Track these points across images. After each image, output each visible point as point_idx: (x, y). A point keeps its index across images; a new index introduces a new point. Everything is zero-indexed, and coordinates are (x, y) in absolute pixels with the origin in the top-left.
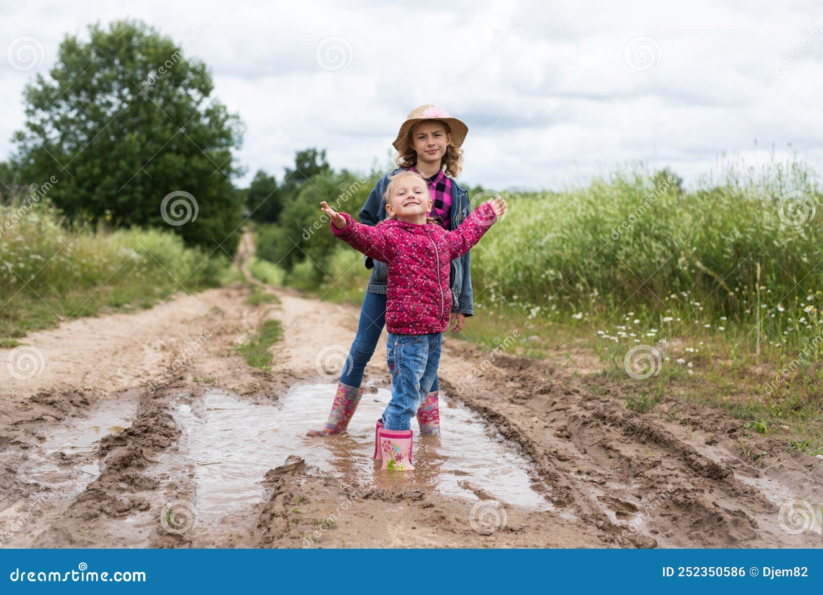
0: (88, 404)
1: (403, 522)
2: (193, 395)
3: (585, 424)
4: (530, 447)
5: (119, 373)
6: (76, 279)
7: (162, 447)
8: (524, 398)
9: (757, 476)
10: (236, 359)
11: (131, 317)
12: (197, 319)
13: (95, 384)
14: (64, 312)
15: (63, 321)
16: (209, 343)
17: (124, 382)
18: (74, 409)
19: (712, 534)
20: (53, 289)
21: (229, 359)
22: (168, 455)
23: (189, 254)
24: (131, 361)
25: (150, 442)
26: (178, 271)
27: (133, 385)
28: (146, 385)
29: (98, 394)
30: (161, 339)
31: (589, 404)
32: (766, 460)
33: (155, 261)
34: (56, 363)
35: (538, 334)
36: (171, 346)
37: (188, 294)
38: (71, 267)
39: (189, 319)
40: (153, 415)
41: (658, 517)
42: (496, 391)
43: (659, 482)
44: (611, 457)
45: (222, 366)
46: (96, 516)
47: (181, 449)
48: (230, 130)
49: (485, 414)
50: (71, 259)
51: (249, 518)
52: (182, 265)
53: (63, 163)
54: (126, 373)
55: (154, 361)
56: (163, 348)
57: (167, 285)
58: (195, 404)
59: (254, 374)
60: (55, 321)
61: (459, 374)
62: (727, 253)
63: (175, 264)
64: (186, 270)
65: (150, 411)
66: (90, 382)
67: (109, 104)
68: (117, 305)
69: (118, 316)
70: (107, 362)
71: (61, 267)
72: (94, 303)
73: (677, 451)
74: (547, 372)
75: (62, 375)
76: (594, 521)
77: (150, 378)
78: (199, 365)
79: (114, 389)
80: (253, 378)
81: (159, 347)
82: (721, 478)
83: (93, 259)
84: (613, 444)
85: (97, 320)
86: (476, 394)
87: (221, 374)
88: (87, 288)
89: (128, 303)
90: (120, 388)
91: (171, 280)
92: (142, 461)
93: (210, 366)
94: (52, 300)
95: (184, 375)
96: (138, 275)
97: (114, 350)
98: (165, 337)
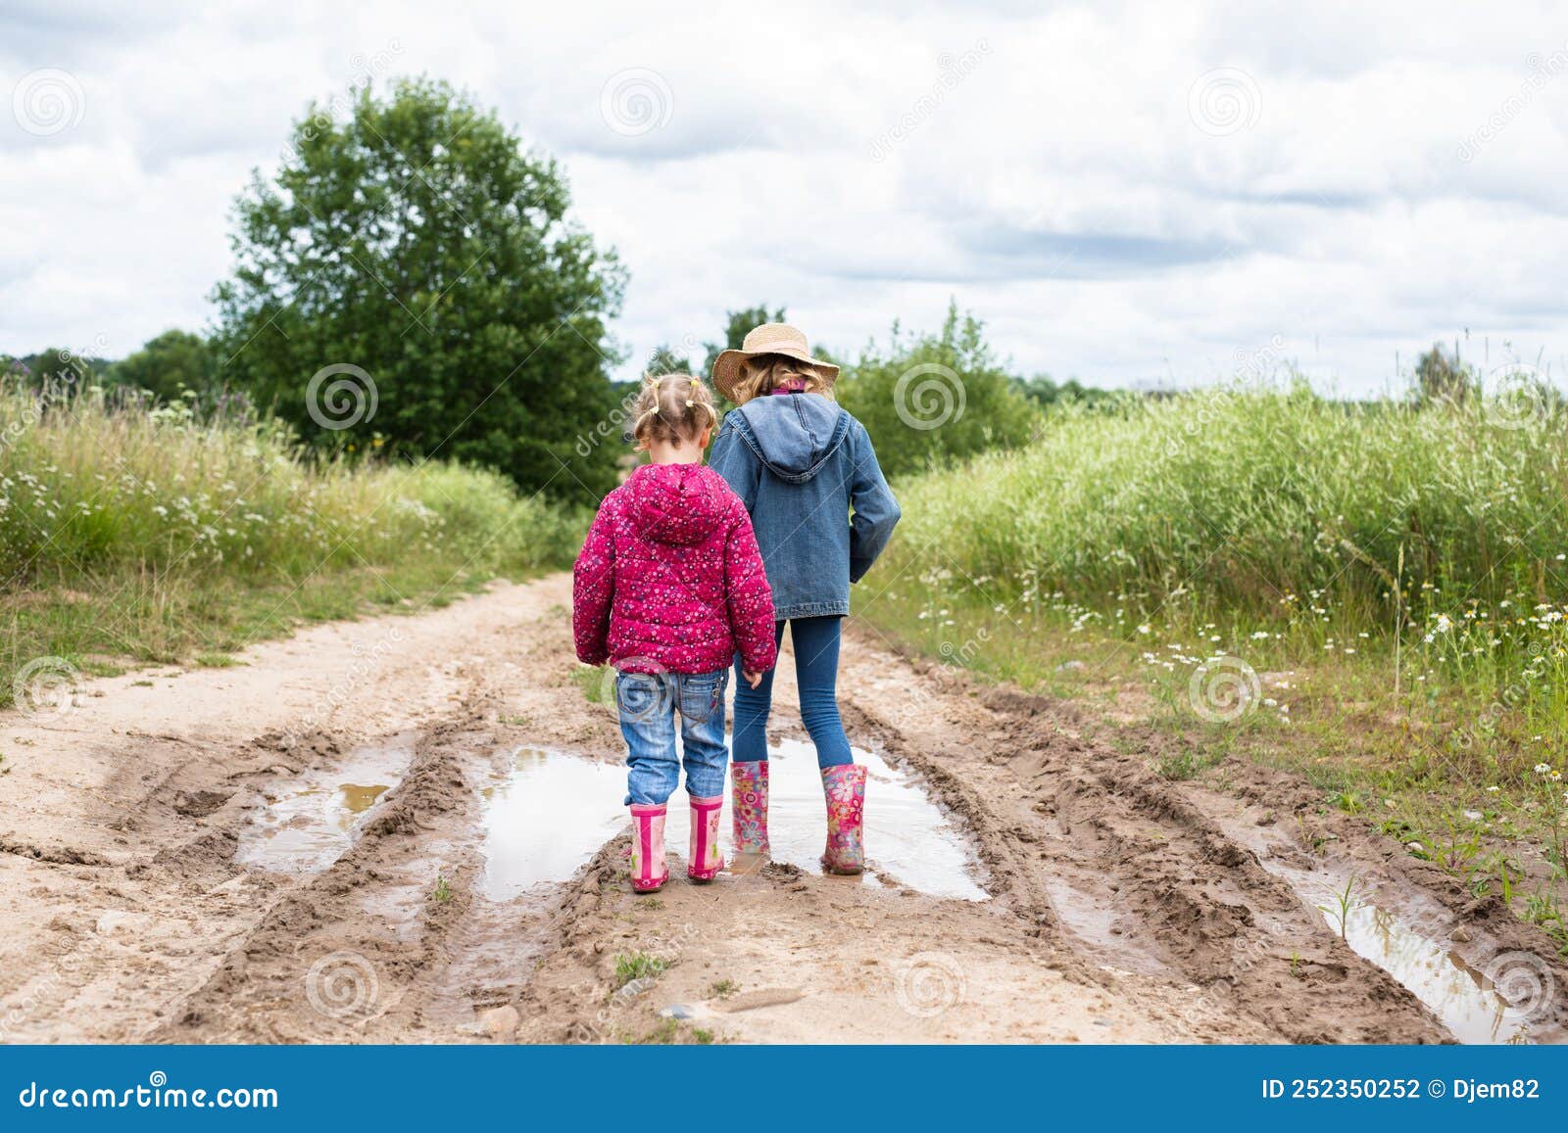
0: (338, 752)
1: (758, 907)
2: (495, 742)
3: (1079, 792)
4: (979, 820)
5: (386, 709)
6: (321, 557)
7: (442, 810)
8: (1007, 756)
9: (1310, 869)
10: (569, 690)
11: (411, 622)
12: (522, 626)
13: (350, 725)
14: (301, 612)
15: (300, 626)
16: (534, 665)
17: (394, 723)
18: (316, 760)
19: (1185, 932)
20: (283, 572)
21: (559, 690)
22: (450, 821)
23: (524, 508)
24: (407, 691)
25: (426, 803)
26: (501, 539)
27: (407, 727)
28: (426, 727)
29: (352, 739)
30: (458, 659)
31: (1100, 764)
32: (1331, 847)
33: (460, 521)
34: (290, 692)
35: (1085, 659)
36: (473, 670)
37: (515, 583)
38: (312, 534)
39: (509, 625)
40: (433, 767)
41: (1130, 914)
42: (972, 745)
43: (1147, 870)
44: (1100, 839)
45: (547, 701)
46: (347, 890)
47: (469, 814)
48: (599, 279)
49: (932, 776)
50: (313, 519)
51: (553, 899)
52: (509, 529)
53: (301, 340)
54: (396, 710)
55: (444, 693)
56: (460, 672)
57: (480, 566)
58: (496, 755)
59: (591, 713)
60: (286, 627)
61: (922, 719)
62: (1393, 526)
63: (496, 527)
64: (515, 540)
65: (428, 762)
66: (342, 721)
67: (382, 235)
68: (390, 601)
69: (390, 619)
70: (368, 692)
71: (296, 534)
72: (350, 597)
73: (1197, 829)
74: (1070, 719)
75: (301, 710)
76: (1031, 915)
77: (435, 717)
78: (512, 699)
79: (378, 731)
80: (590, 719)
81: (453, 672)
82: (1237, 864)
83: (350, 519)
84: (1109, 821)
85: (355, 625)
86: (938, 748)
87: (542, 712)
88: (339, 570)
89: (408, 597)
90: (387, 731)
91: (486, 556)
92: (412, 826)
93: (530, 700)
94: (282, 590)
95: (484, 712)
96: (429, 546)
97: (380, 674)
98: (467, 655)
